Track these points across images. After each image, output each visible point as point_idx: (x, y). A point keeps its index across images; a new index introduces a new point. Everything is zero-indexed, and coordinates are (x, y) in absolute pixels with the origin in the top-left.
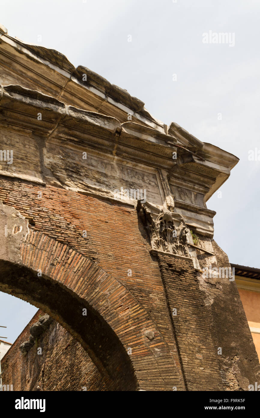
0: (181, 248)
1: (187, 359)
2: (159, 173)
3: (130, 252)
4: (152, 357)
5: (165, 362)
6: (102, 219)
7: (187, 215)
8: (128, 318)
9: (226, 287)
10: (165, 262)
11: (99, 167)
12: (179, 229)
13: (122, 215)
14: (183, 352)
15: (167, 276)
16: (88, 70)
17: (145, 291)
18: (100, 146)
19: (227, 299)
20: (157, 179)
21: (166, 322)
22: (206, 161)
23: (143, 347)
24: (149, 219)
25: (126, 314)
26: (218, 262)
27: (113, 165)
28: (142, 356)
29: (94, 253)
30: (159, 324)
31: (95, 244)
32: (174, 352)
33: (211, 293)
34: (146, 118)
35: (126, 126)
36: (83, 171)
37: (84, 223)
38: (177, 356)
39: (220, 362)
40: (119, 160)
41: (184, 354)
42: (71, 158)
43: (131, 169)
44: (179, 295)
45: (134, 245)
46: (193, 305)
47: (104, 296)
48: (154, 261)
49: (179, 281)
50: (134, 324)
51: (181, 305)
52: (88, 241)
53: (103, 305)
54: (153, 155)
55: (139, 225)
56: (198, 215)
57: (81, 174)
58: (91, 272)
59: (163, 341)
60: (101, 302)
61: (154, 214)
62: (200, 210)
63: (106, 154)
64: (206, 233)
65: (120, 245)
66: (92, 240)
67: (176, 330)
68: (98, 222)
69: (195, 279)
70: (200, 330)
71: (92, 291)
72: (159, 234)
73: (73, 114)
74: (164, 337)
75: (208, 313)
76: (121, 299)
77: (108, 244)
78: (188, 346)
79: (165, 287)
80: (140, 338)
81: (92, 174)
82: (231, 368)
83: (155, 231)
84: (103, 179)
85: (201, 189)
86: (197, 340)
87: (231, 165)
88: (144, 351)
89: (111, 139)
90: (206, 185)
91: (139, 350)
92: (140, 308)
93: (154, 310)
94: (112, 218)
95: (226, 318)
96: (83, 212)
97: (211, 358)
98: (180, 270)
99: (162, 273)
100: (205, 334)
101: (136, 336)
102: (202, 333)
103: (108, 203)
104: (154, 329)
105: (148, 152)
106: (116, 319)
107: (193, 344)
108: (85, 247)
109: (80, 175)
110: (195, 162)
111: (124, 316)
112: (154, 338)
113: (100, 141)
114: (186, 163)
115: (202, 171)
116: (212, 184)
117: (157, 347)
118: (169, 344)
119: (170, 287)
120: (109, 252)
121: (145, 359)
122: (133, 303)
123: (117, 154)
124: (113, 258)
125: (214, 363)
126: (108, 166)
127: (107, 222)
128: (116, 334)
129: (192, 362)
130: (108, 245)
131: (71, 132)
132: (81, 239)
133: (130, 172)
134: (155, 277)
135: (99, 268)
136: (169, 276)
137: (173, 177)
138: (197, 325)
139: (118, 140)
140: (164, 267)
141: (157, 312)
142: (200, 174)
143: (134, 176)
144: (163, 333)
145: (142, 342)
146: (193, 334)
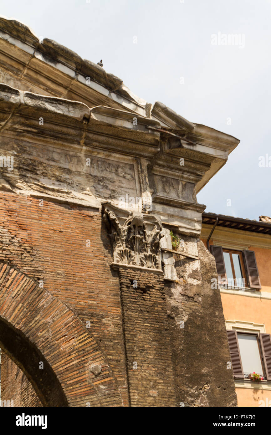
0: (151, 258)
1: (137, 397)
2: (137, 163)
3: (85, 268)
4: (94, 396)
5: (110, 401)
6: (56, 228)
7: (169, 212)
8: (71, 350)
9: (207, 299)
10: (127, 277)
11: (61, 161)
12: (152, 235)
13: (82, 221)
14: (133, 389)
15: (127, 296)
16: (55, 43)
17: (98, 315)
18: (64, 136)
19: (206, 314)
20: (135, 170)
21: (119, 352)
22: (197, 145)
23: (85, 385)
24: (114, 226)
25: (69, 346)
26: (201, 267)
27: (80, 157)
28: (82, 396)
29: (40, 271)
30: (109, 355)
31: (43, 260)
32: (124, 388)
33: (187, 308)
34: (124, 98)
35: (97, 111)
36: (41, 168)
37: (33, 234)
38: (127, 394)
39: (185, 393)
40: (89, 151)
41: (134, 391)
42: (27, 153)
43: (103, 160)
44: (138, 319)
45: (92, 259)
46: (155, 329)
47: (45, 325)
48: (114, 276)
49: (142, 301)
50: (78, 357)
51: (140, 331)
52: (34, 258)
53: (42, 336)
54: (130, 142)
55: (101, 232)
56: (183, 211)
57: (38, 172)
58: (33, 296)
59: (112, 376)
60: (41, 332)
61: (121, 218)
62: (186, 205)
63: (72, 145)
64: (191, 232)
65: (74, 260)
66: (40, 256)
67: (128, 362)
68: (50, 232)
69: (163, 297)
70: (159, 360)
71: (31, 319)
72: (124, 243)
73: (30, 102)
74: (113, 371)
75: (179, 333)
76: (66, 327)
77: (60, 259)
78: (141, 381)
79: (123, 309)
80: (82, 373)
81: (51, 171)
82: (198, 399)
83: (121, 240)
84: (65, 176)
85: (192, 177)
86: (154, 373)
87: (229, 148)
88: (85, 389)
89: (78, 126)
90: (198, 173)
91: (80, 388)
92: (89, 337)
93: (105, 339)
94: (68, 226)
95: (201, 338)
96: (33, 221)
97: (168, 394)
98: (144, 287)
99: (122, 292)
100: (164, 365)
101: (78, 372)
102: (161, 363)
103: (66, 208)
104: (102, 362)
105: (124, 139)
106: (56, 352)
107: (147, 378)
108: (29, 266)
109: (36, 174)
110: (183, 147)
111: (66, 348)
112: (100, 373)
113: (65, 130)
114: (172, 148)
115: (193, 156)
116: (206, 171)
117: (103, 384)
118: (119, 379)
119: (129, 309)
120: (60, 269)
121: (86, 400)
122: (80, 332)
123: (86, 144)
124: (62, 277)
125: (171, 400)
126: (74, 160)
127: (62, 232)
128: (53, 371)
129: (143, 401)
130: (58, 261)
131: (28, 122)
132: (26, 255)
133: (102, 164)
134: (113, 297)
135: (43, 290)
136: (129, 295)
137: (156, 166)
138: (156, 354)
139: (87, 127)
140: (125, 284)
141: (109, 341)
142: (192, 160)
143: (105, 169)
144: (112, 366)
145: (85, 378)
146: (150, 366)
